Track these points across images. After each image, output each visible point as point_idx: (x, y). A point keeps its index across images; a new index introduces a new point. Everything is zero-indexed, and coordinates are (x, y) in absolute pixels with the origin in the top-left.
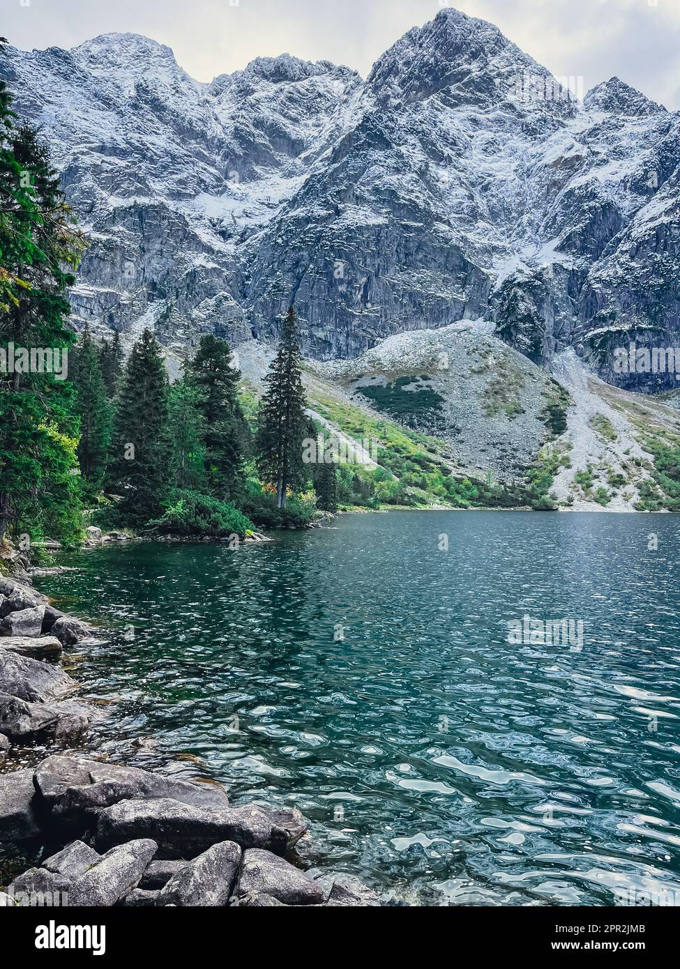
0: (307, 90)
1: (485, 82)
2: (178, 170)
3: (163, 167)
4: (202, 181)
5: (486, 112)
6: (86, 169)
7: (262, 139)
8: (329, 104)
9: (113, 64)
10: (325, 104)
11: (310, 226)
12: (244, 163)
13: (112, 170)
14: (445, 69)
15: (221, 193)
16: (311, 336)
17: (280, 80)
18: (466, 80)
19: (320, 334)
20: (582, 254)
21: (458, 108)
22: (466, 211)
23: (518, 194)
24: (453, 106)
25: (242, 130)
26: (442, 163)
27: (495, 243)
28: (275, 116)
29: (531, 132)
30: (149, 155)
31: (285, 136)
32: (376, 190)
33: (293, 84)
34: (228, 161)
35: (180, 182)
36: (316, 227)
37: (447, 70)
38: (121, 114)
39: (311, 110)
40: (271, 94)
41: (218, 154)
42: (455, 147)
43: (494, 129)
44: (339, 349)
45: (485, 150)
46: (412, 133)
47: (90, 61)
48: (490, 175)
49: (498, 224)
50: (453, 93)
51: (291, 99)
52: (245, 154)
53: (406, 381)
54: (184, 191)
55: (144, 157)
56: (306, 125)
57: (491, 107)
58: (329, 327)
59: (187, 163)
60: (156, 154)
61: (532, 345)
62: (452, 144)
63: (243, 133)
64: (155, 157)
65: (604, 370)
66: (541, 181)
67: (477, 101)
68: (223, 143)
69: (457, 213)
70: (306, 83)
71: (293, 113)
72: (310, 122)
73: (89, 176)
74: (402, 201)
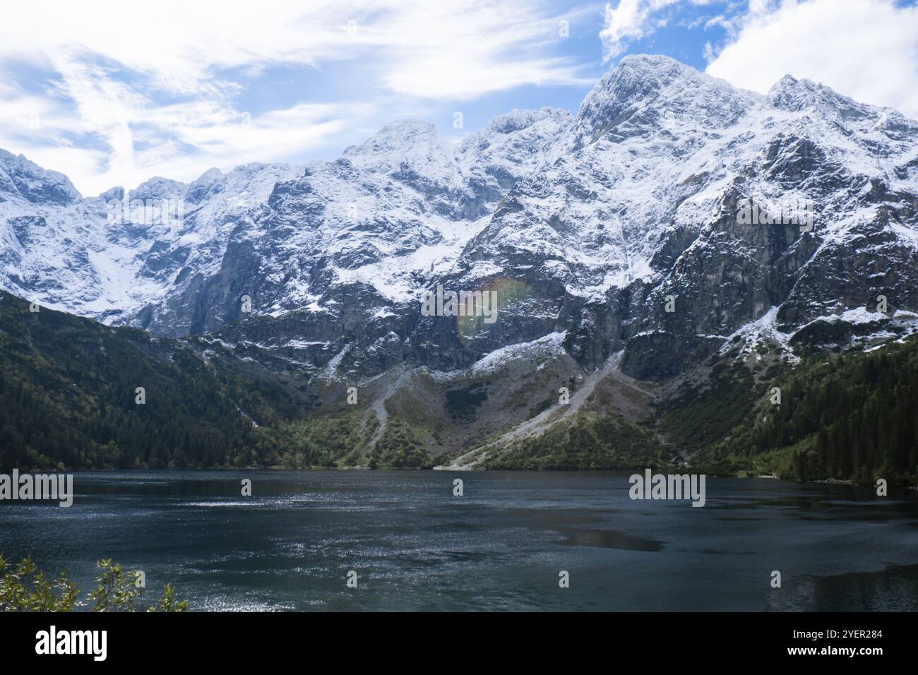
0: (530, 135)
1: (648, 115)
2: (406, 233)
3: (396, 233)
4: (423, 236)
5: (647, 141)
6: (330, 257)
7: (492, 182)
8: (546, 143)
9: (390, 148)
10: (542, 144)
11: (449, 281)
12: (477, 204)
13: (348, 253)
14: (619, 110)
15: (437, 242)
16: (440, 356)
17: (511, 131)
18: (632, 117)
19: (446, 354)
20: (661, 269)
21: (624, 142)
22: (594, 239)
23: (649, 214)
24: (618, 142)
25: (475, 180)
26: (587, 200)
27: (610, 263)
28: (502, 162)
29: (678, 153)
30: (388, 226)
31: (509, 176)
32: (501, 247)
33: (520, 132)
34: (464, 204)
35: (406, 242)
36: (451, 282)
37: (621, 110)
38: (378, 196)
39: (532, 150)
40: (501, 145)
41: (457, 201)
42: (606, 182)
43: (648, 156)
44: (458, 363)
45: (634, 178)
46: (561, 183)
47: (375, 150)
48: (628, 201)
49: (628, 242)
50: (620, 130)
51: (516, 146)
52: (477, 197)
53: (474, 386)
54: (407, 248)
55: (385, 227)
56: (527, 164)
57: (652, 135)
58: (452, 349)
59: (414, 226)
60: (392, 224)
61: (581, 352)
62: (603, 179)
63: (476, 182)
64: (392, 227)
65: (627, 367)
66: (671, 199)
67: (641, 132)
68: (461, 192)
69: (586, 242)
70: (530, 130)
71: (517, 157)
72: (529, 161)
73: (331, 262)
74: (518, 252)
